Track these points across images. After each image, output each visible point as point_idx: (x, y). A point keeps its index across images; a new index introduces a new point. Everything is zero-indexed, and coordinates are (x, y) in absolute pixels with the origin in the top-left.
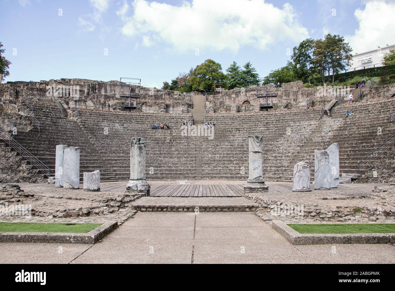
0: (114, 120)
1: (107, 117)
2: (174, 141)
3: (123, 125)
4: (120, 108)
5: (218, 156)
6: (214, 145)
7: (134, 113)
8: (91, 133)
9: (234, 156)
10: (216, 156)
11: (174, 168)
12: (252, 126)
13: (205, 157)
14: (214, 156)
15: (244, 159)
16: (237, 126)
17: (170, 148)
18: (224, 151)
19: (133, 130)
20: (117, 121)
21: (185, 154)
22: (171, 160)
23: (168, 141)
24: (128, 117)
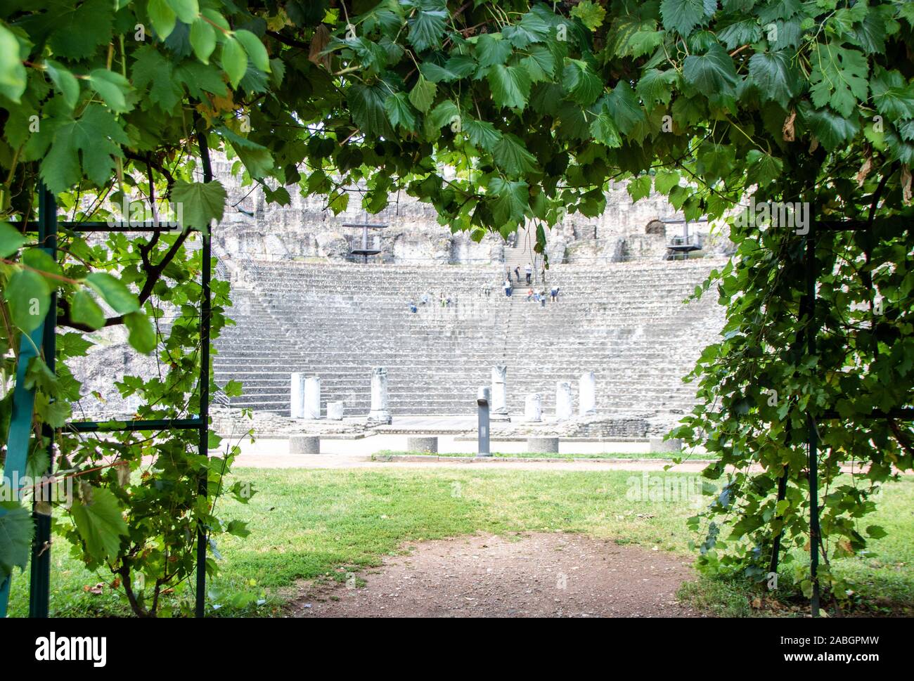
0: (331, 287)
1: (317, 279)
2: (460, 333)
3: (351, 298)
4: (343, 251)
5: (550, 366)
6: (545, 343)
7: (375, 268)
8: (287, 320)
9: (582, 367)
10: (546, 366)
11: (455, 392)
12: (635, 298)
13: (521, 369)
14: (541, 366)
15: (602, 373)
16: (602, 298)
17: (450, 350)
18: (562, 356)
19: (373, 309)
20: (339, 289)
21: (482, 362)
22: (453, 374)
23: (449, 334)
24: (362, 278)
